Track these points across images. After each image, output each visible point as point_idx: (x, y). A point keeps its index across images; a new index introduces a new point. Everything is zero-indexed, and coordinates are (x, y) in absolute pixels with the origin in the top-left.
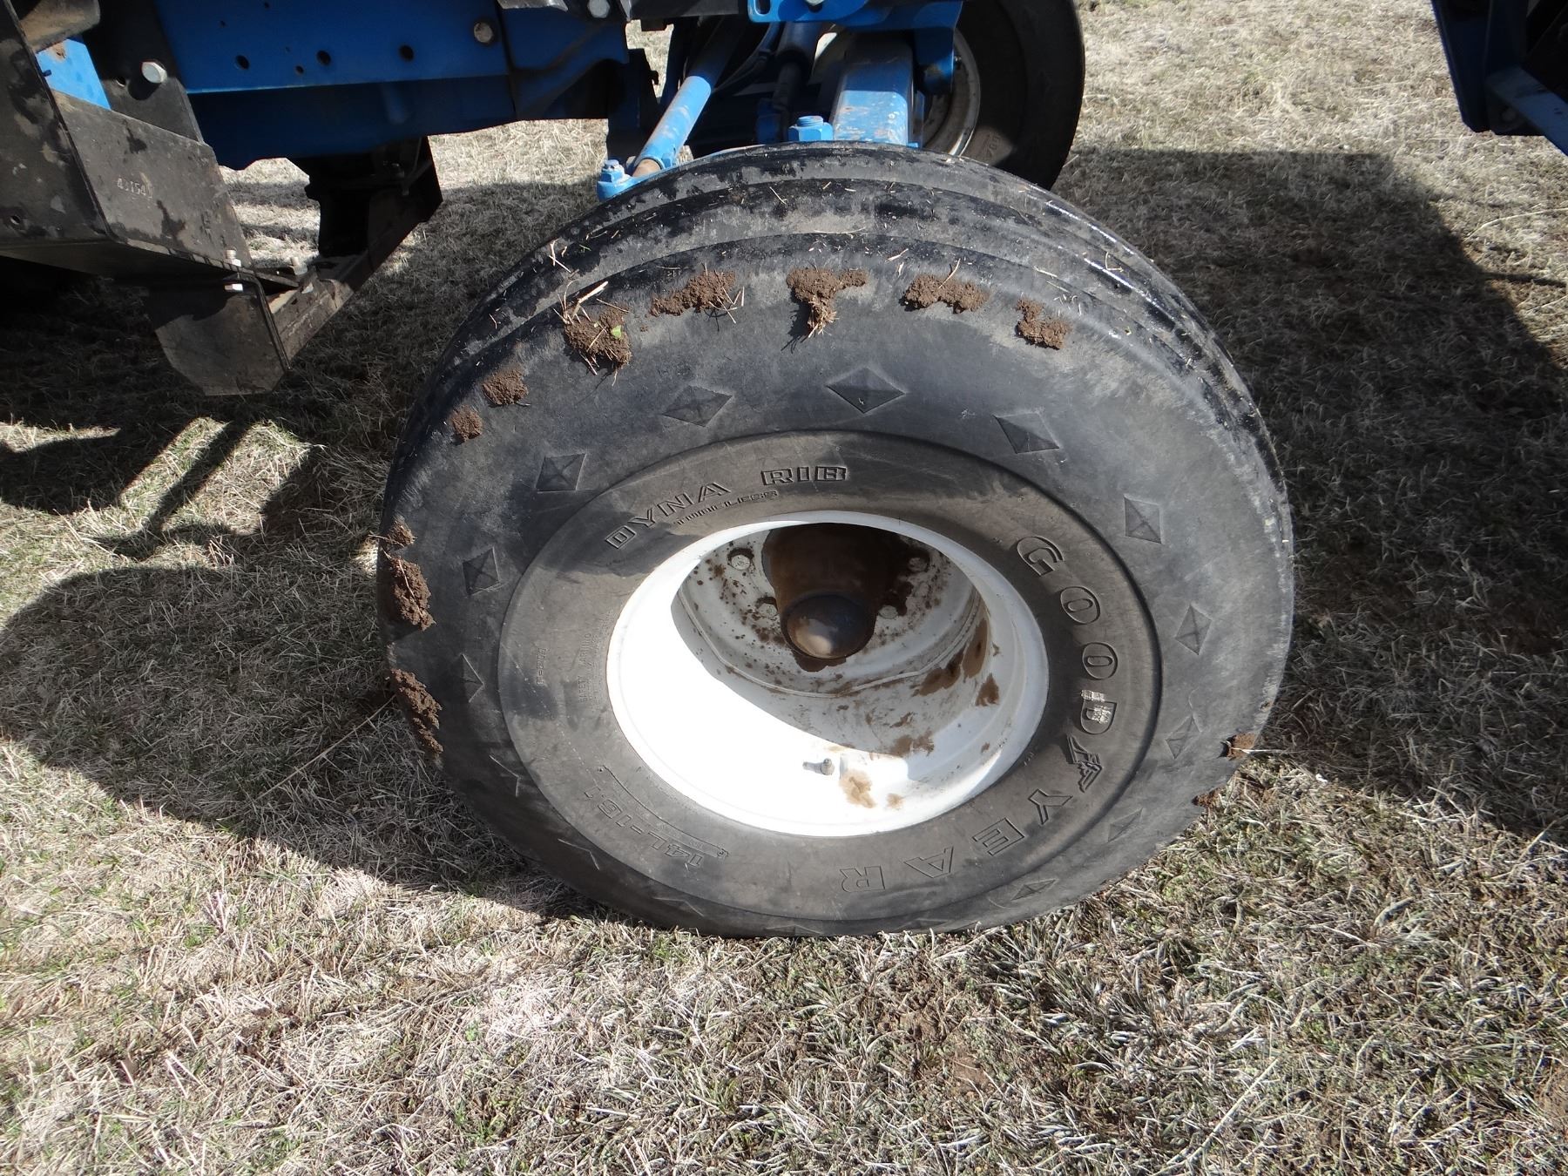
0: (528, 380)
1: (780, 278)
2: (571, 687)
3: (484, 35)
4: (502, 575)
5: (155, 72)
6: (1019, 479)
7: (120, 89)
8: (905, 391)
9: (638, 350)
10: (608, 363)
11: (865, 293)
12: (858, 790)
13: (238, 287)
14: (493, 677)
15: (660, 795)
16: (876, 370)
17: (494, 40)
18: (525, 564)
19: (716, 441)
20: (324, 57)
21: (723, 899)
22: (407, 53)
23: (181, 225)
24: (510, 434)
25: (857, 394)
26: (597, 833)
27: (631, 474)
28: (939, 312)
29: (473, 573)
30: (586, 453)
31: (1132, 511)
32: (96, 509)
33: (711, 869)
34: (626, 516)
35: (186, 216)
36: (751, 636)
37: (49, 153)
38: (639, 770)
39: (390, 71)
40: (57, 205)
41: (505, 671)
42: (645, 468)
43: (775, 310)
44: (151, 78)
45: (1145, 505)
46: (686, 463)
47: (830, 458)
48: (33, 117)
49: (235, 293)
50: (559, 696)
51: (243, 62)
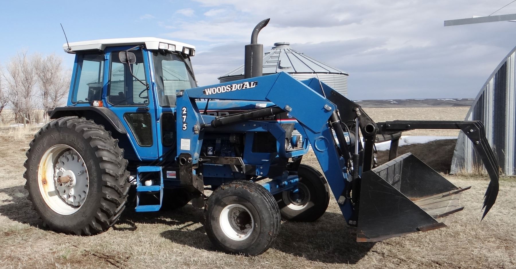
0: (219, 190)
1: (235, 185)
2: (217, 218)
3: (232, 174)
4: (213, 205)
5: (201, 174)
6: (249, 202)
7: (197, 175)
8: (241, 193)
9: (225, 189)
10: (223, 189)
11: (240, 187)
12: (240, 237)
13: (202, 195)
14: (211, 216)
15: (222, 232)
16: (240, 192)
17: (233, 175)
18: (215, 205)
19: (230, 196)
20: (217, 175)
21: (225, 245)
22: (225, 175)
23: (198, 188)
24: (216, 194)
25: (239, 193)
26: (216, 235)
27: (223, 198)
28: (245, 189)
29: (211, 205)
30: (221, 196)
31: (257, 205)
32: (176, 225)
33: (225, 241)
34: (223, 201)
35: (199, 187)
36: (236, 225)
37: (190, 177)
38: (221, 229)
39: (223, 177)
40: (189, 182)
41: (212, 215)
42: (224, 197)
43: (234, 187)
44: (200, 174)
45: (258, 205)
46: (227, 197)
47: (237, 198)
48: (190, 174)
49: (201, 196)
50: (215, 218)
51: (209, 174)
